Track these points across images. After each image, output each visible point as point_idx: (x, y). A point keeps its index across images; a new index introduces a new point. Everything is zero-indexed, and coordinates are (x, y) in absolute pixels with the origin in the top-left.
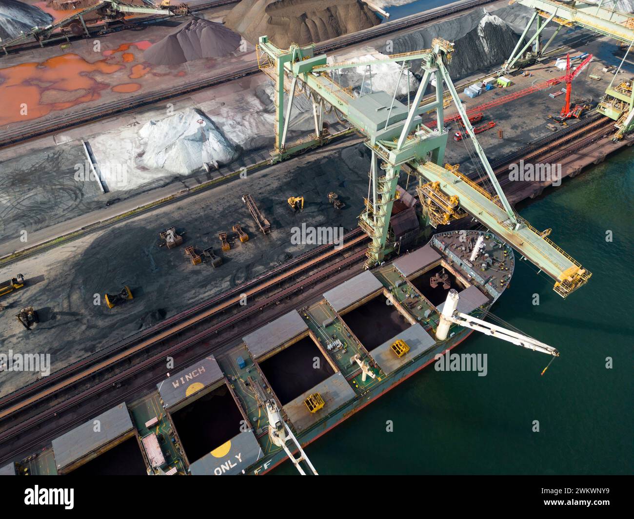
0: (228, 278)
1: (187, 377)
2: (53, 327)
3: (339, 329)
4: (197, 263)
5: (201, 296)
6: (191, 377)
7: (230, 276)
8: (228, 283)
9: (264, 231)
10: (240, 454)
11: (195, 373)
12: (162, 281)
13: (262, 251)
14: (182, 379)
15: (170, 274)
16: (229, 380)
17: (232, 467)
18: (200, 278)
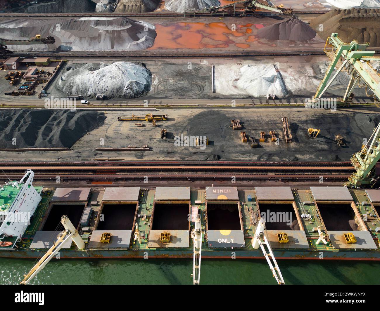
0: (257, 156)
1: (221, 190)
2: (171, 142)
3: (313, 210)
4: (244, 141)
5: (240, 158)
6: (223, 192)
7: (259, 155)
8: (256, 158)
9: (286, 140)
10: (233, 239)
11: (225, 191)
12: (224, 143)
13: (281, 150)
14: (218, 190)
15: (229, 141)
16: (241, 203)
17: (227, 242)
18: (243, 149)
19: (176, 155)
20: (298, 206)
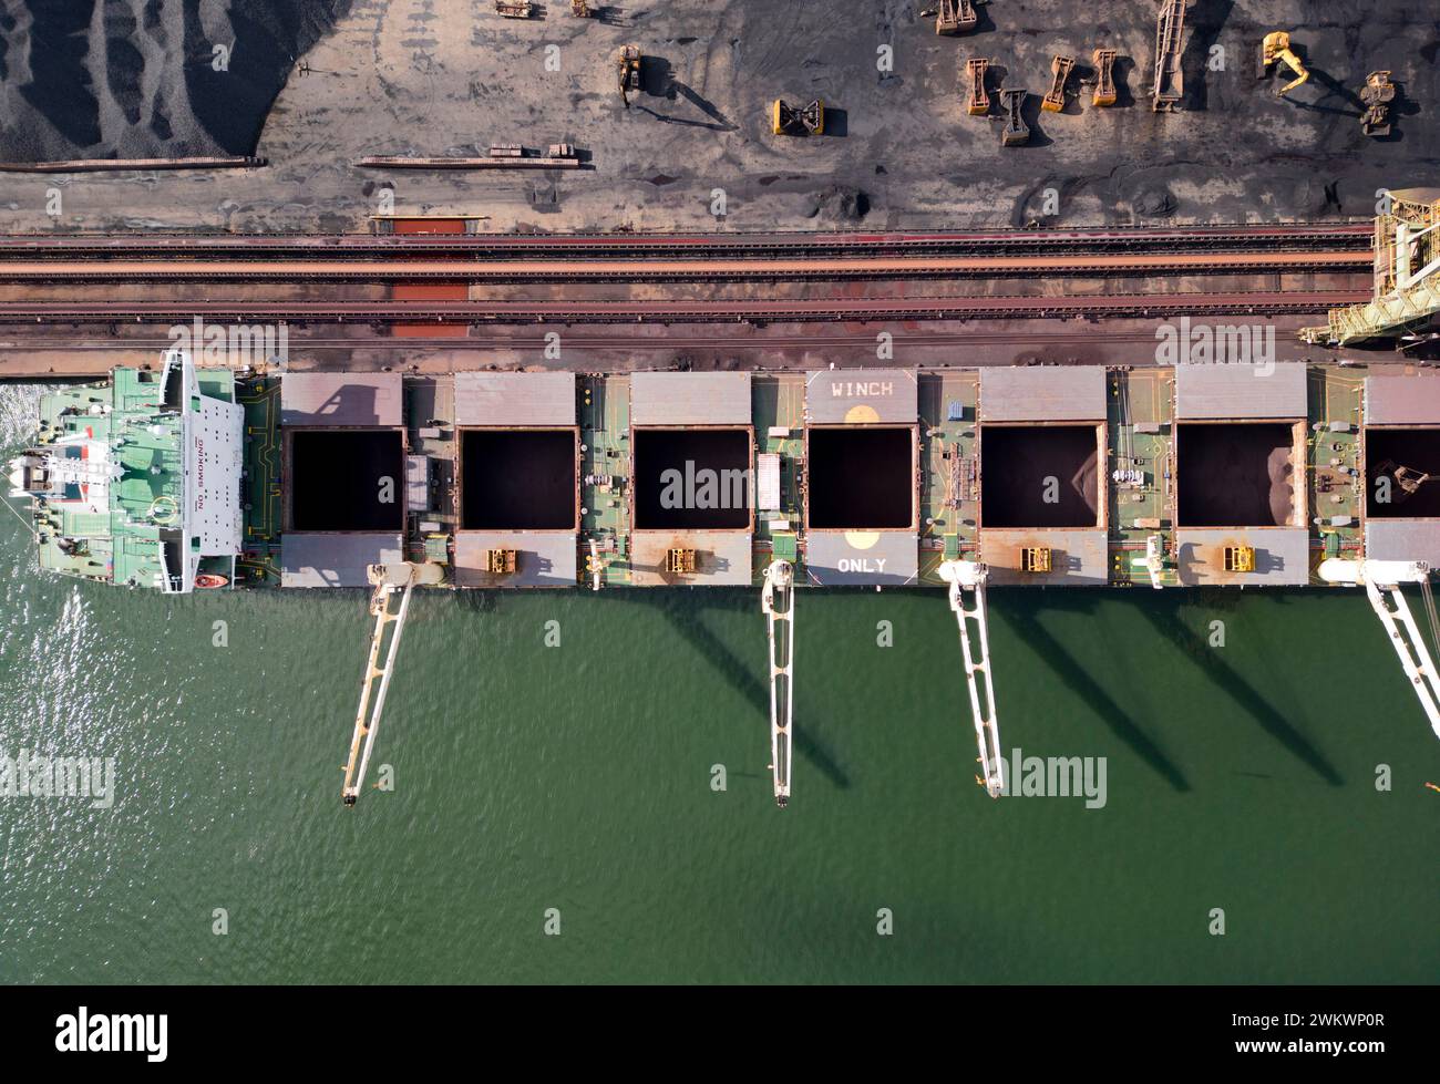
0: (1016, 191)
1: (859, 386)
3: (1158, 449)
4: (976, 113)
5: (947, 206)
6: (865, 392)
7: (1023, 188)
8: (1011, 204)
9: (1155, 101)
10: (884, 561)
11: (875, 389)
12: (889, 119)
13: (1121, 157)
14: (850, 385)
15: (911, 110)
16: (922, 431)
17: (865, 570)
18: (964, 156)
19: (689, 194)
20: (1112, 442)
